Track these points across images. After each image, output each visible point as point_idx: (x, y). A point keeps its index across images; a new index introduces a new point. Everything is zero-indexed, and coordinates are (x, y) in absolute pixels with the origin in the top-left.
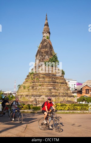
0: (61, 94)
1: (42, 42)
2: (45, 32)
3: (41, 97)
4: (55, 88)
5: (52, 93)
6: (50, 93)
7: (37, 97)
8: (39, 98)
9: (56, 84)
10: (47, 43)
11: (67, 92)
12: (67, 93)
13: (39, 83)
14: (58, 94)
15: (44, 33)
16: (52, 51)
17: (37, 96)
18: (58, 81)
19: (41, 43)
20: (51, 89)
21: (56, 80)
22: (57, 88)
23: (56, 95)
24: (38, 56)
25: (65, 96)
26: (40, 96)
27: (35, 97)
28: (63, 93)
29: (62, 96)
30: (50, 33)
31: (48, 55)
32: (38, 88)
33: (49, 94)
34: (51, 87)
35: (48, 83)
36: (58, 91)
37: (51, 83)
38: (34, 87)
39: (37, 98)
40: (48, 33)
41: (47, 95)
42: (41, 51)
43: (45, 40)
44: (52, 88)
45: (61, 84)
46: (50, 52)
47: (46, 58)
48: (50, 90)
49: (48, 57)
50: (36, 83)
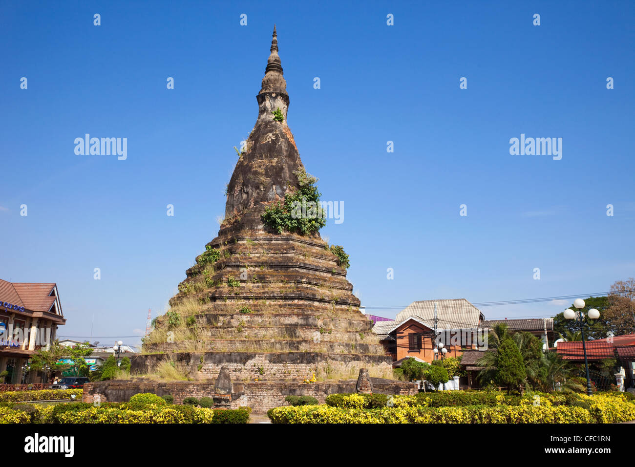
0: (338, 350)
1: (256, 132)
2: (270, 94)
3: (250, 363)
4: (311, 321)
5: (299, 343)
6: (291, 344)
7: (230, 361)
8: (240, 366)
9: (316, 304)
10: (277, 136)
11: (362, 342)
12: (361, 346)
13: (243, 302)
14: (325, 349)
15: (264, 100)
16: (295, 167)
17: (230, 357)
18: (322, 292)
19: (251, 137)
20: (296, 325)
21: (315, 288)
22: (320, 323)
23: (317, 355)
24: (237, 189)
25: (357, 358)
26: (244, 358)
27: (220, 362)
28: (347, 345)
29: (345, 358)
30: (286, 99)
31: (281, 184)
32: (234, 322)
33: (286, 351)
34: (294, 320)
35: (281, 302)
36: (327, 337)
37: (296, 301)
38: (216, 317)
39: (232, 366)
40: (279, 98)
41: (279, 351)
42: (251, 167)
43: (267, 123)
44: (301, 322)
45: (338, 307)
46: (290, 171)
47: (271, 195)
48: (291, 329)
49: (279, 191)
50: (228, 302)
